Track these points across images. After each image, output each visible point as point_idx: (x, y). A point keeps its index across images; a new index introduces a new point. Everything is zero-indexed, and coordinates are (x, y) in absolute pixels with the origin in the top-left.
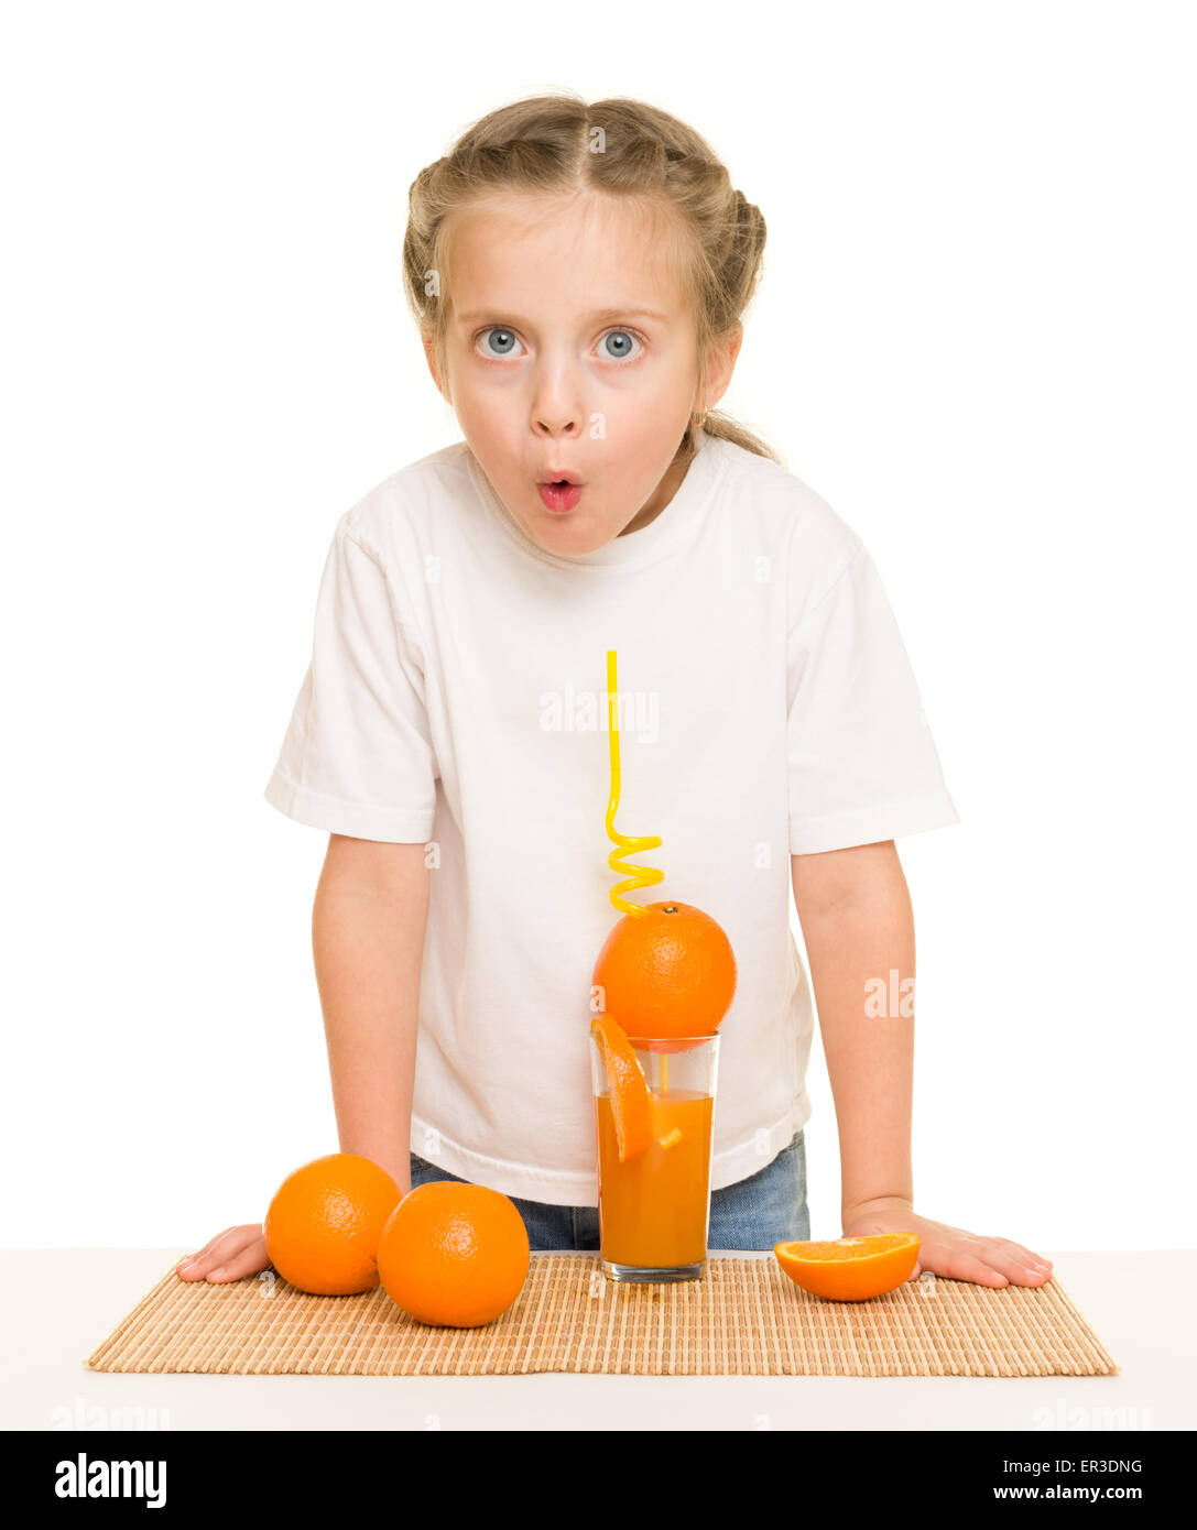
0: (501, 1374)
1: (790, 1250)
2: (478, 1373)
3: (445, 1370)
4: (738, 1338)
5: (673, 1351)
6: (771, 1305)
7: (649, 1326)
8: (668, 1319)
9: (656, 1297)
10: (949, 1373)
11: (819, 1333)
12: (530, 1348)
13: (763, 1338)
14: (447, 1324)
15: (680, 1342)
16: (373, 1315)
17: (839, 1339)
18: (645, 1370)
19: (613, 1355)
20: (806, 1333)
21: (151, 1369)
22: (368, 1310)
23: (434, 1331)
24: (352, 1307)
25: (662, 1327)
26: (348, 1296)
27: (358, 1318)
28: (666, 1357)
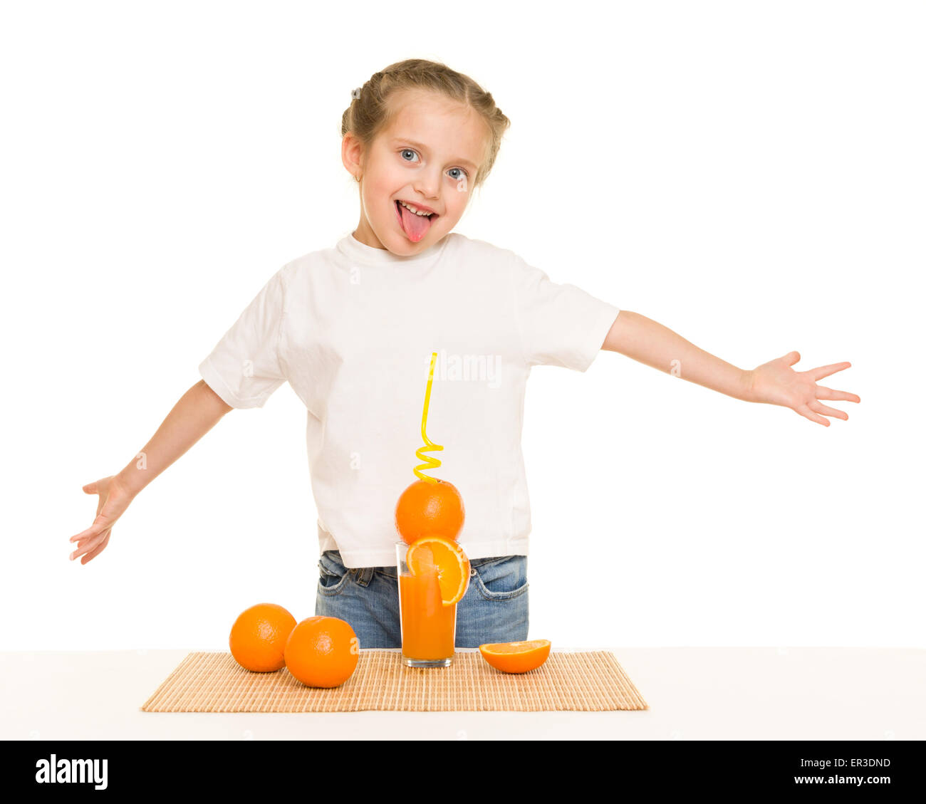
0: (345, 711)
1: (488, 648)
2: (333, 711)
3: (317, 710)
4: (461, 692)
5: (430, 699)
6: (478, 675)
7: (418, 686)
8: (427, 683)
9: (422, 672)
10: (565, 709)
11: (502, 689)
12: (359, 698)
13: (474, 693)
14: (318, 686)
15: (433, 695)
16: (282, 682)
17: (512, 692)
18: (416, 708)
19: (400, 701)
20: (495, 689)
21: (173, 711)
22: (280, 680)
23: (312, 690)
24: (272, 678)
25: (424, 687)
26: (271, 672)
27: (275, 684)
28: (426, 702)
